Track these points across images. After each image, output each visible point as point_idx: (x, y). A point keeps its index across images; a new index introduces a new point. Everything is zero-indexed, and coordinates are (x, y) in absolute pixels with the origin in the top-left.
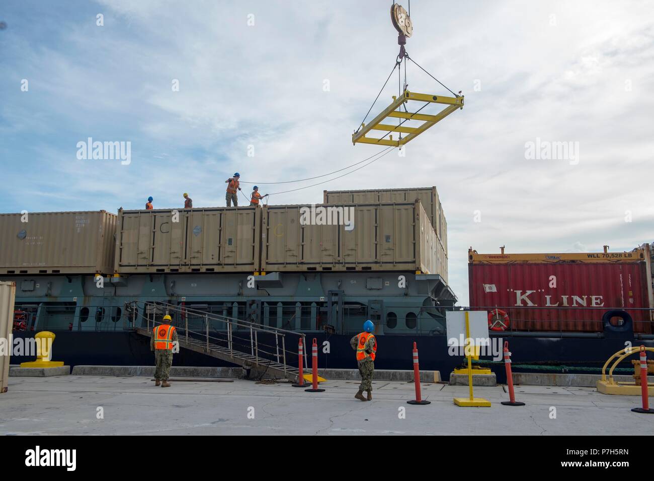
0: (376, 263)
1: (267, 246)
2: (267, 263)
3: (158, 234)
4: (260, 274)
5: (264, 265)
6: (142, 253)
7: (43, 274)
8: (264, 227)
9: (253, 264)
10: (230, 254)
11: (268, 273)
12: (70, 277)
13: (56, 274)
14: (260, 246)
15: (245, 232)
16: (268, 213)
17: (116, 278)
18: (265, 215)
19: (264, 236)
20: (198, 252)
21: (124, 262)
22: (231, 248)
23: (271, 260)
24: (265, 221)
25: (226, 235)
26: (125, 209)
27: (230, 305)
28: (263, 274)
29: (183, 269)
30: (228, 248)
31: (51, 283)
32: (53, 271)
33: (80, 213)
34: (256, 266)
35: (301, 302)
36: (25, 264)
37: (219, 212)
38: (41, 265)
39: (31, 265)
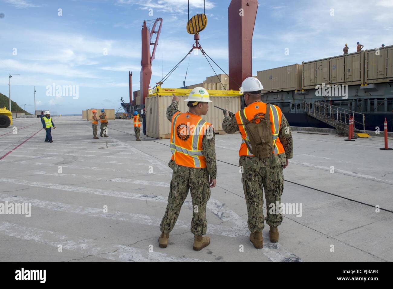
1: (368, 71)
2: (368, 80)
3: (318, 71)
4: (364, 85)
5: (366, 81)
6: (312, 80)
7: (278, 92)
8: (366, 61)
9: (360, 80)
10: (349, 77)
11: (368, 84)
12: (288, 92)
13: (282, 91)
14: (364, 71)
15: (356, 65)
16: (368, 54)
17: (303, 92)
18: (366, 55)
19: (366, 66)
20: (335, 77)
21: (305, 85)
22: (350, 74)
23: (370, 78)
24: (366, 58)
25: (348, 68)
26: (305, 62)
27: (351, 101)
28: (366, 85)
30: (348, 74)
31: (282, 95)
32: (281, 90)
33: (289, 66)
34: (362, 82)
36: (273, 89)
37: (343, 57)
38: (277, 88)
39: (274, 89)
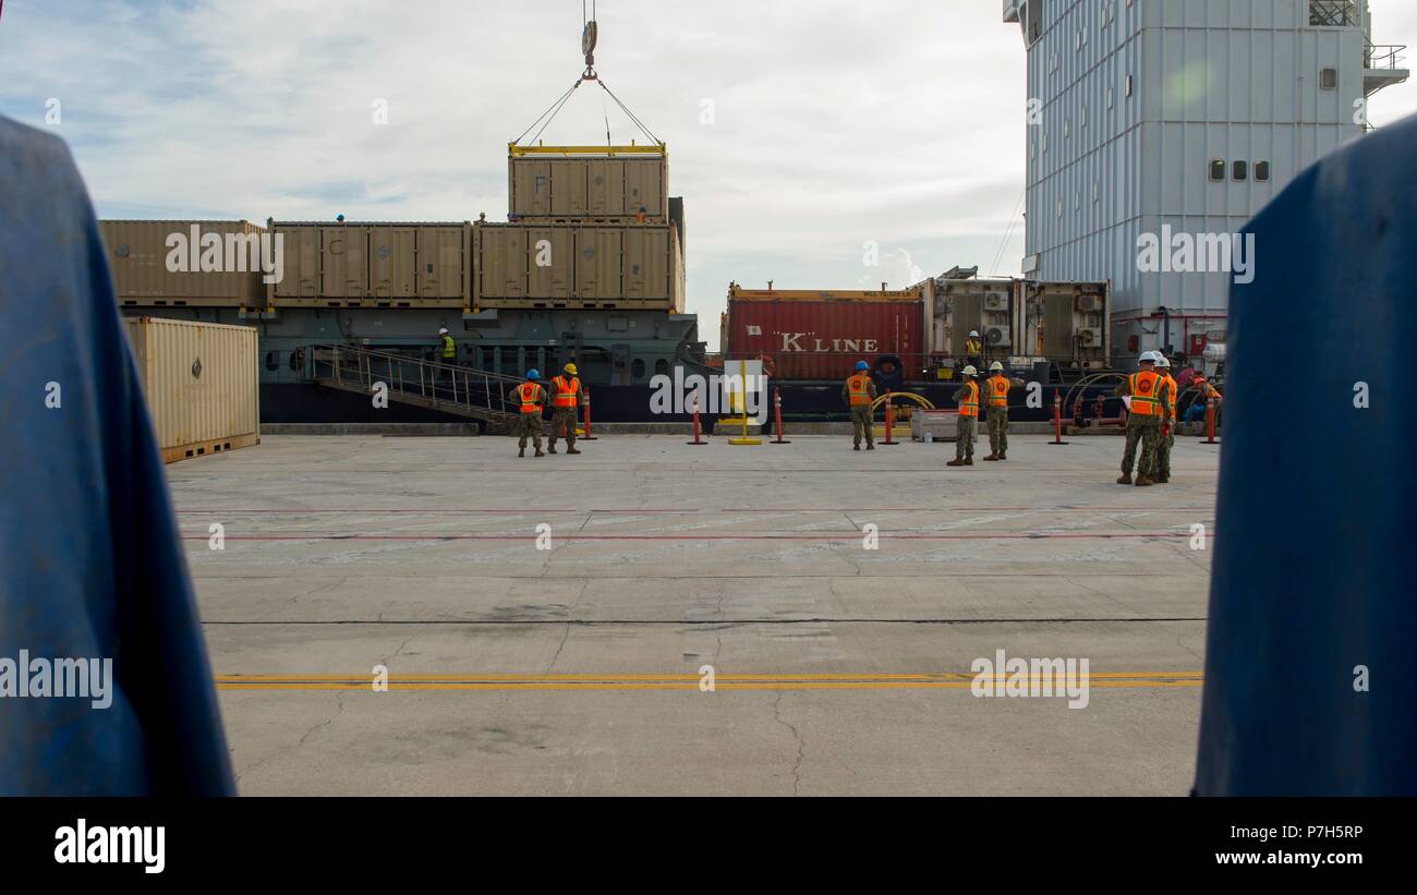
0: (622, 299)
1: (481, 276)
2: (481, 298)
3: (328, 256)
4: (472, 311)
5: (477, 300)
6: (306, 281)
7: (160, 306)
8: (476, 249)
9: (462, 298)
10: (431, 285)
11: (482, 310)
12: (197, 311)
13: (180, 306)
14: (471, 274)
15: (450, 256)
16: (481, 232)
17: (271, 313)
18: (477, 236)
19: (476, 262)
20: (386, 281)
21: (283, 295)
22: (431, 276)
23: (486, 293)
24: (477, 242)
25: (424, 260)
26: (275, 220)
27: (430, 350)
28: (476, 310)
29: (366, 303)
30: (428, 276)
32: (176, 303)
34: (467, 301)
35: (525, 347)
36: (132, 293)
37: (413, 229)
38: (156, 293)
39: (142, 293)
